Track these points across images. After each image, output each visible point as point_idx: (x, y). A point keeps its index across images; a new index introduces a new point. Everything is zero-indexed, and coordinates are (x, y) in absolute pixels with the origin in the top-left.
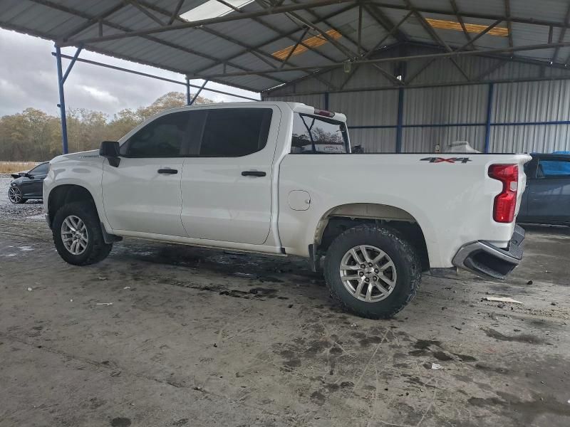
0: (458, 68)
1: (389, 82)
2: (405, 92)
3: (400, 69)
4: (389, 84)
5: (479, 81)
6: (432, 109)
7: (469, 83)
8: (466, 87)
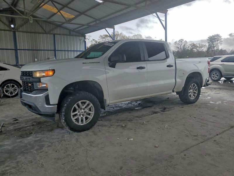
0: (40, 25)
1: (6, 27)
2: (17, 33)
3: (12, 21)
4: (7, 28)
5: (49, 33)
6: (31, 42)
7: (46, 33)
8: (45, 35)
